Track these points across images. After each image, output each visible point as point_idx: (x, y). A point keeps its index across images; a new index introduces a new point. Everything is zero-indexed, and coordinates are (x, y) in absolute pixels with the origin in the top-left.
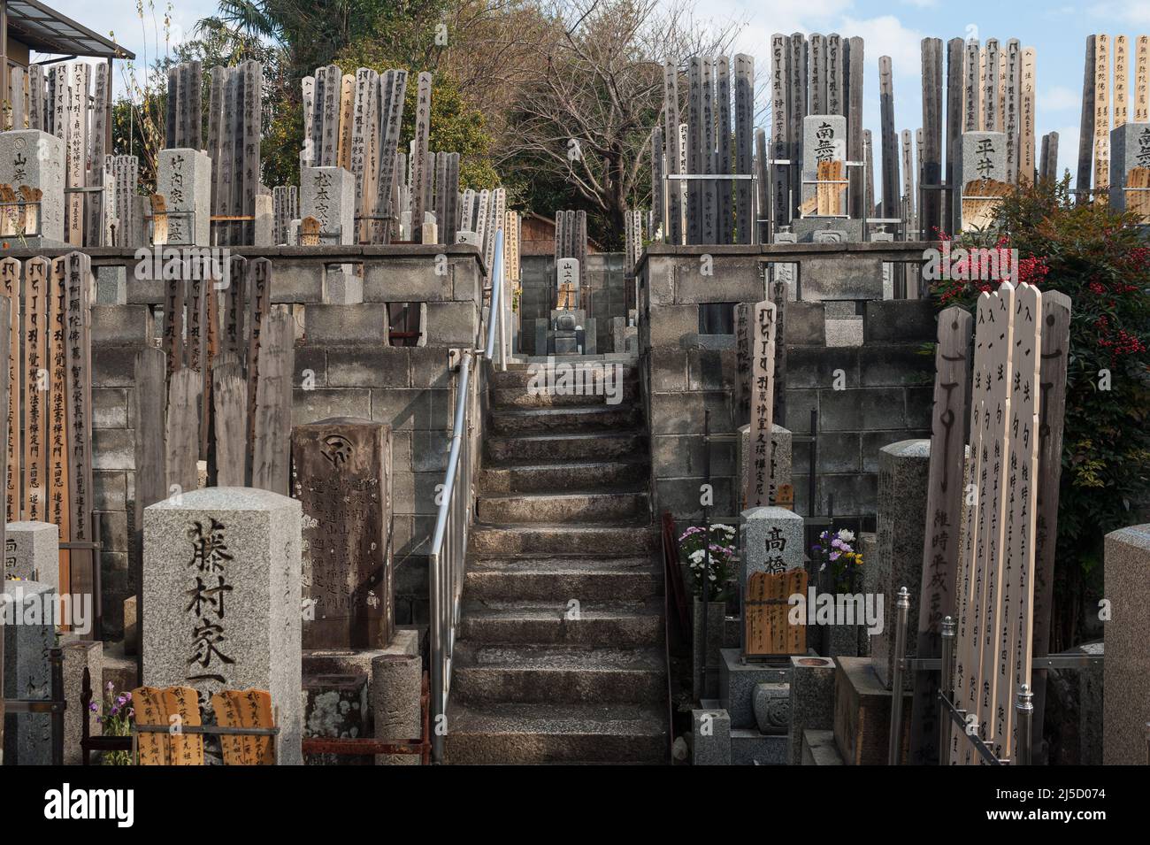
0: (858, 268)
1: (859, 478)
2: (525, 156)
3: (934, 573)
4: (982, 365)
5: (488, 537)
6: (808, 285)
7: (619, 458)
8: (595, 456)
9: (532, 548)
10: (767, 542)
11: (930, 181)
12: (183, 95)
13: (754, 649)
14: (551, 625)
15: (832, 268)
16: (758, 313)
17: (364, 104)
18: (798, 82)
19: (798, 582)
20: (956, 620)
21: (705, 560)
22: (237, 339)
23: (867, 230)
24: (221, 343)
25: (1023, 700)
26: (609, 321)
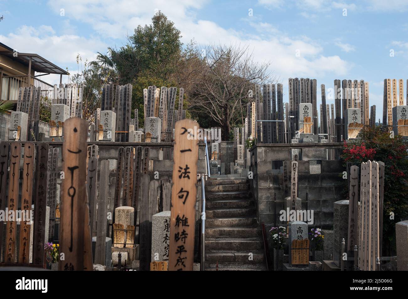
0: (319, 151)
1: (321, 213)
2: (196, 108)
3: (351, 235)
4: (363, 180)
5: (209, 231)
6: (304, 156)
7: (246, 207)
8: (238, 207)
9: (222, 234)
10: (297, 231)
11: (338, 123)
12: (107, 94)
13: (294, 263)
14: (232, 256)
15: (311, 151)
16: (292, 164)
17: (163, 97)
18: (297, 92)
19: (307, 243)
20: (358, 246)
21: (278, 237)
22: (139, 171)
23: (320, 138)
24: (134, 172)
25: (377, 261)
26: (228, 164)
